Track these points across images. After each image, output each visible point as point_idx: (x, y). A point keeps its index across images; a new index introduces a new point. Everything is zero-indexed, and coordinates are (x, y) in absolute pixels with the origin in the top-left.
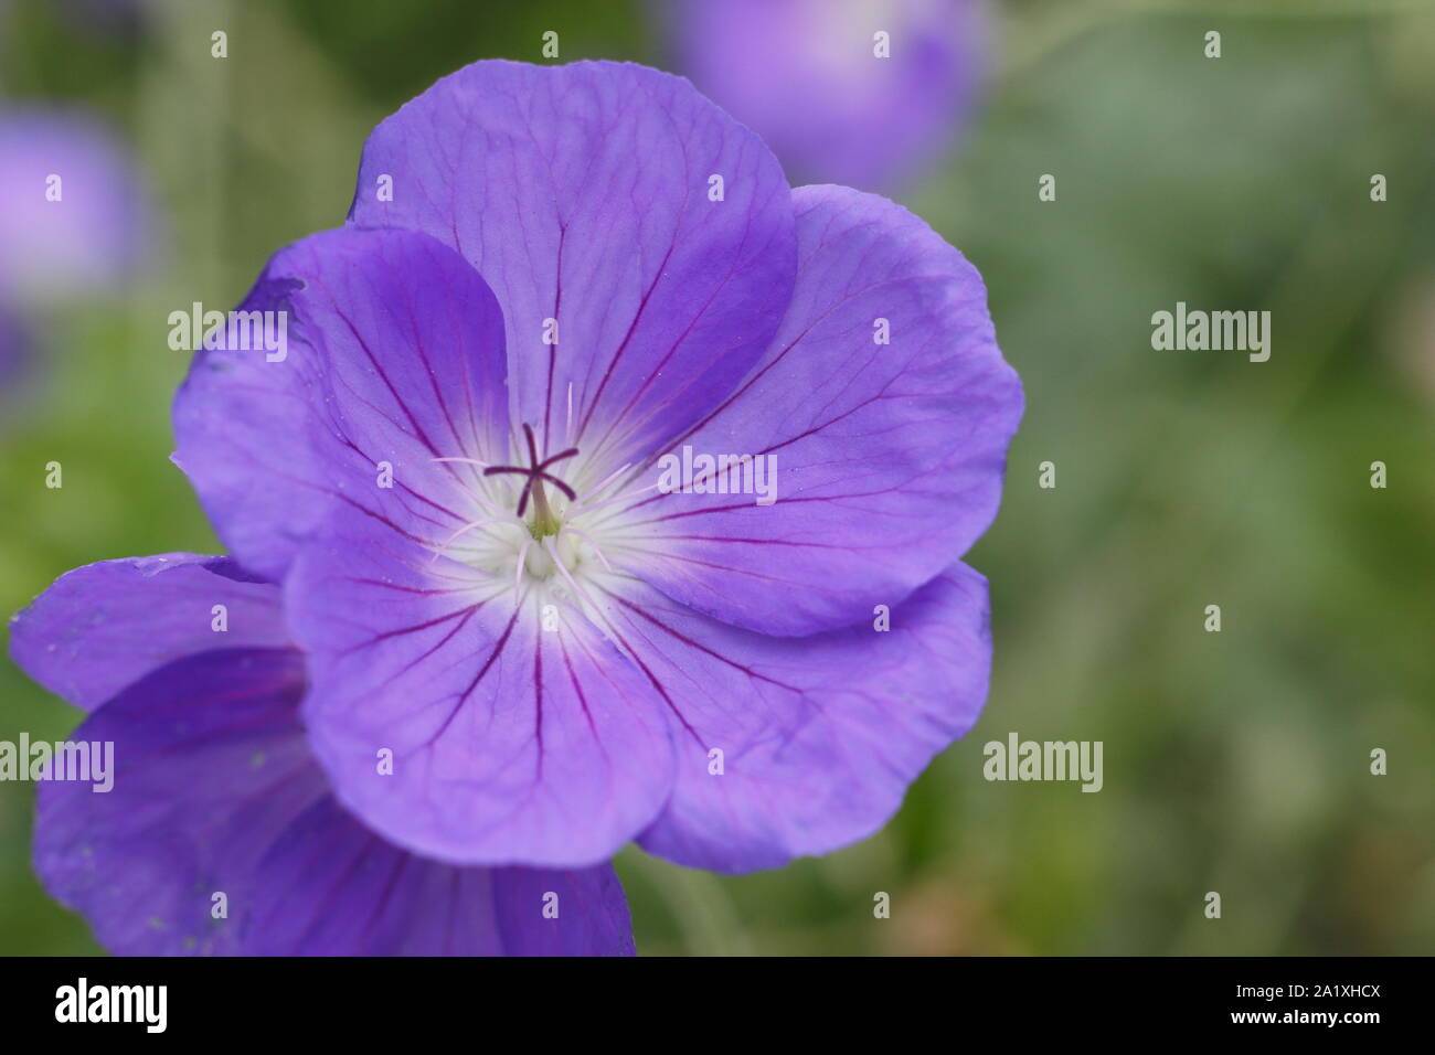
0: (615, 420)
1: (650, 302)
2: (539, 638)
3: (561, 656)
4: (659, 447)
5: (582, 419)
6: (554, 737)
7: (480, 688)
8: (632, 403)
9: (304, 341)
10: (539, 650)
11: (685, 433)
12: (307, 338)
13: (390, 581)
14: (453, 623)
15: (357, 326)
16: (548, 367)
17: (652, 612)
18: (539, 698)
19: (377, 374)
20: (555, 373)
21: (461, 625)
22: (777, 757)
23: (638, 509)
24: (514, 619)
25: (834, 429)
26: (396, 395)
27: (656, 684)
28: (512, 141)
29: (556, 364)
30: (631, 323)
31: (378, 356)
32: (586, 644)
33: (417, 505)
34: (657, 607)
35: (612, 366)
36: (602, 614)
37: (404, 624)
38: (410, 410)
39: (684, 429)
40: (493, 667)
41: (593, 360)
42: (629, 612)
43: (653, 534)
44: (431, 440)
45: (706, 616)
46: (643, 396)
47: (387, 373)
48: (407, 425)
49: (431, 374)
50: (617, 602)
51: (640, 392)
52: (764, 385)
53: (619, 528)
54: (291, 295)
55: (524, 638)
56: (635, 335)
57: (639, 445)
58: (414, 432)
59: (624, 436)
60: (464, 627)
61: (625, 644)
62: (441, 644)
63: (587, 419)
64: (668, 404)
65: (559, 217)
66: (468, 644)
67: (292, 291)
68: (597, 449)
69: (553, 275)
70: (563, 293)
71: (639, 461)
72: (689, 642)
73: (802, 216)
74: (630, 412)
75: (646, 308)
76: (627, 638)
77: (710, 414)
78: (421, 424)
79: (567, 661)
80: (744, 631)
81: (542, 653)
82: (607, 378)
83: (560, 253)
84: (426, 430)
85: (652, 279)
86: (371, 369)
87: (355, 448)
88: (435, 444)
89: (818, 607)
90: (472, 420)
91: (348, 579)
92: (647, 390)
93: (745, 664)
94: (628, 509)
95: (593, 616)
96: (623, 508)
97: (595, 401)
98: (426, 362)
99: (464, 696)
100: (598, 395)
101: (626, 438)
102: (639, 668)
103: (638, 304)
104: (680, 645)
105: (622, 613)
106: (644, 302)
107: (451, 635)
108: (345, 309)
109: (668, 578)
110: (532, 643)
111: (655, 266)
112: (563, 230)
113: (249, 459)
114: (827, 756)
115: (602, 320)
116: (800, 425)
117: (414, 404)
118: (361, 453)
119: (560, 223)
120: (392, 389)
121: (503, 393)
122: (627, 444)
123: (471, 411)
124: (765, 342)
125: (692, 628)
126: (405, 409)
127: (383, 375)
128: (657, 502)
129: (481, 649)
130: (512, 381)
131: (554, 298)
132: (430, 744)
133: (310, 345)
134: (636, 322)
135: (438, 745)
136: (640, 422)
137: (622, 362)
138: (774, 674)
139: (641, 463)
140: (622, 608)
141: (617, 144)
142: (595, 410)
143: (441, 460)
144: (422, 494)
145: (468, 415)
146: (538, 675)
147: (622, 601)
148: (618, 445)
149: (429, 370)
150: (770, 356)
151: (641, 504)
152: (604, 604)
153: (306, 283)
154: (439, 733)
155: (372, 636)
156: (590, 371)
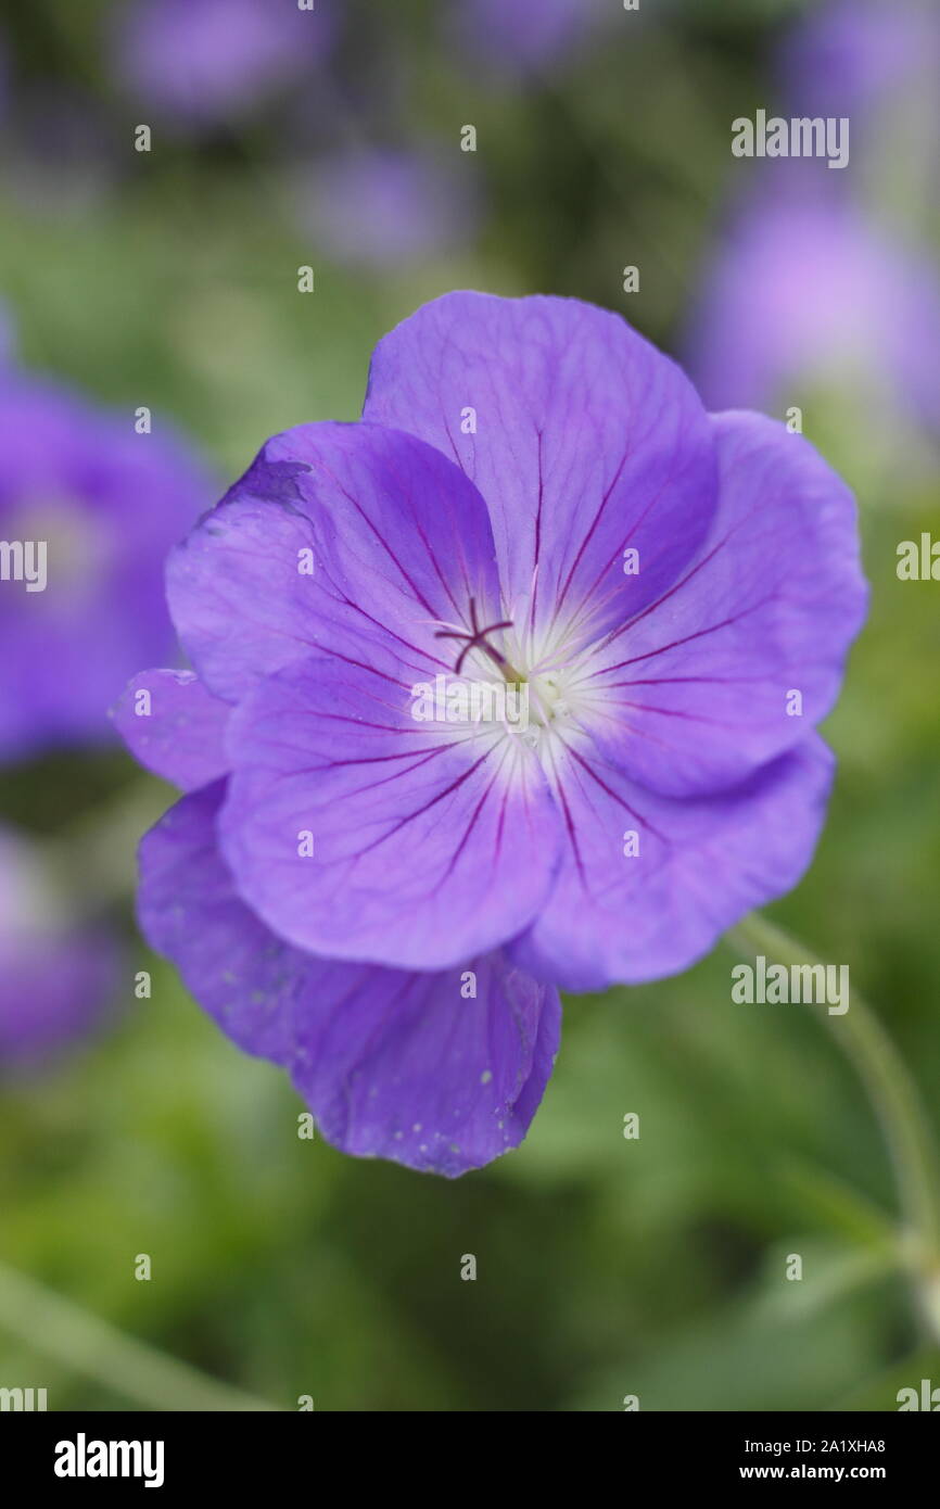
0: (583, 599)
1: (609, 500)
2: (495, 777)
3: (502, 794)
4: (620, 624)
5: (559, 597)
6: (467, 862)
7: (425, 816)
8: (596, 585)
9: (303, 515)
10: (490, 786)
11: (640, 614)
12: (306, 514)
13: (360, 718)
14: (419, 758)
15: (361, 504)
16: (534, 550)
17: (590, 764)
18: (471, 827)
19: (381, 546)
20: (540, 554)
21: (425, 761)
22: (631, 898)
23: (600, 676)
24: (483, 759)
25: (743, 622)
26: (398, 564)
27: (571, 827)
28: (484, 360)
29: (541, 549)
30: (595, 517)
31: (381, 529)
32: (528, 786)
33: (412, 658)
34: (595, 761)
35: (580, 554)
36: (554, 759)
37: (365, 755)
38: (411, 577)
39: (639, 610)
40: (447, 799)
41: (568, 544)
42: (576, 763)
43: (603, 698)
44: (429, 604)
45: (622, 771)
46: (603, 580)
47: (390, 545)
48: (408, 589)
49: (428, 548)
50: (569, 753)
51: (601, 577)
52: (700, 577)
53: (583, 690)
54: (297, 476)
55: (485, 775)
56: (598, 529)
57: (603, 622)
58: (416, 597)
59: (592, 611)
60: (428, 763)
61: (561, 790)
62: (399, 775)
63: (563, 596)
64: (622, 589)
65: (536, 424)
66: (428, 776)
67: (299, 473)
68: (572, 621)
69: (536, 473)
70: (544, 489)
71: (602, 637)
72: (610, 792)
73: (720, 436)
74: (595, 591)
75: (606, 506)
76: (564, 785)
77: (659, 600)
78: (420, 590)
79: (505, 799)
80: (643, 786)
81: (492, 790)
82: (576, 563)
83: (540, 455)
84: (425, 596)
85: (610, 482)
86: (376, 541)
87: (354, 606)
88: (433, 608)
89: (693, 773)
90: (468, 589)
91: (311, 712)
92: (606, 576)
93: (643, 814)
94: (594, 675)
95: (547, 764)
96: (591, 673)
97: (569, 581)
98: (425, 539)
99: (406, 820)
100: (570, 577)
101: (594, 614)
102: (561, 809)
103: (600, 502)
104: (603, 793)
105: (570, 763)
106: (605, 500)
107: (412, 768)
108: (350, 490)
109: (606, 737)
110: (488, 781)
111: (613, 472)
112: (540, 435)
113: (230, 609)
114: (662, 900)
115: (574, 515)
116: (721, 616)
117: (417, 574)
118: (361, 611)
119: (537, 429)
120: (395, 559)
121: (493, 568)
122: (593, 621)
123: (466, 581)
124: (699, 540)
125: (614, 781)
126: (406, 576)
127: (386, 547)
128: (615, 671)
129: (437, 782)
130: (502, 558)
131: (538, 491)
132: (357, 856)
133: (307, 518)
134: (598, 517)
135: (364, 858)
136: (602, 602)
137: (589, 549)
138: (659, 826)
139: (607, 637)
140: (572, 758)
141: (569, 365)
142: (569, 590)
143: (439, 622)
144: (421, 648)
145: (464, 586)
146: (479, 808)
147: (574, 754)
148: (588, 619)
149: (427, 545)
150: (703, 555)
151: (603, 672)
152: (558, 751)
153: (312, 467)
154: (369, 848)
155: (327, 763)
156: (565, 555)
